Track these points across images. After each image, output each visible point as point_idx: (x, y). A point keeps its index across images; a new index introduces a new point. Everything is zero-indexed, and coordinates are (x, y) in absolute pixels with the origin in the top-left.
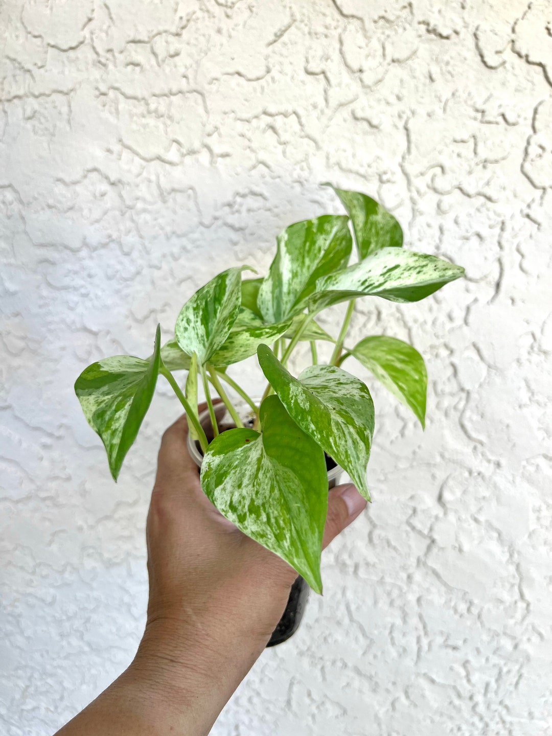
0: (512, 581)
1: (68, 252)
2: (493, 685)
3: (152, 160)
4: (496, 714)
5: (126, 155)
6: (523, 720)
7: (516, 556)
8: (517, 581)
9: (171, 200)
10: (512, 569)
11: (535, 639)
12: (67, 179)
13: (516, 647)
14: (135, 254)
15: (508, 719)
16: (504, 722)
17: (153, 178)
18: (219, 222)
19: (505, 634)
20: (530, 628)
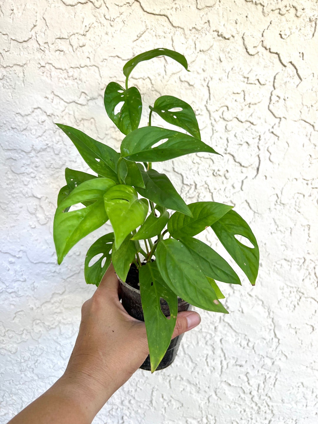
0: (270, 328)
1: (23, 153)
2: (262, 385)
3: (71, 103)
4: (264, 401)
5: (56, 100)
6: (278, 404)
7: (271, 313)
8: (272, 328)
9: (81, 125)
10: (270, 321)
11: (283, 358)
12: (23, 113)
13: (273, 363)
14: (62, 155)
15: (270, 404)
16: (268, 406)
17: (71, 113)
18: (109, 137)
19: (267, 356)
20: (280, 352)
